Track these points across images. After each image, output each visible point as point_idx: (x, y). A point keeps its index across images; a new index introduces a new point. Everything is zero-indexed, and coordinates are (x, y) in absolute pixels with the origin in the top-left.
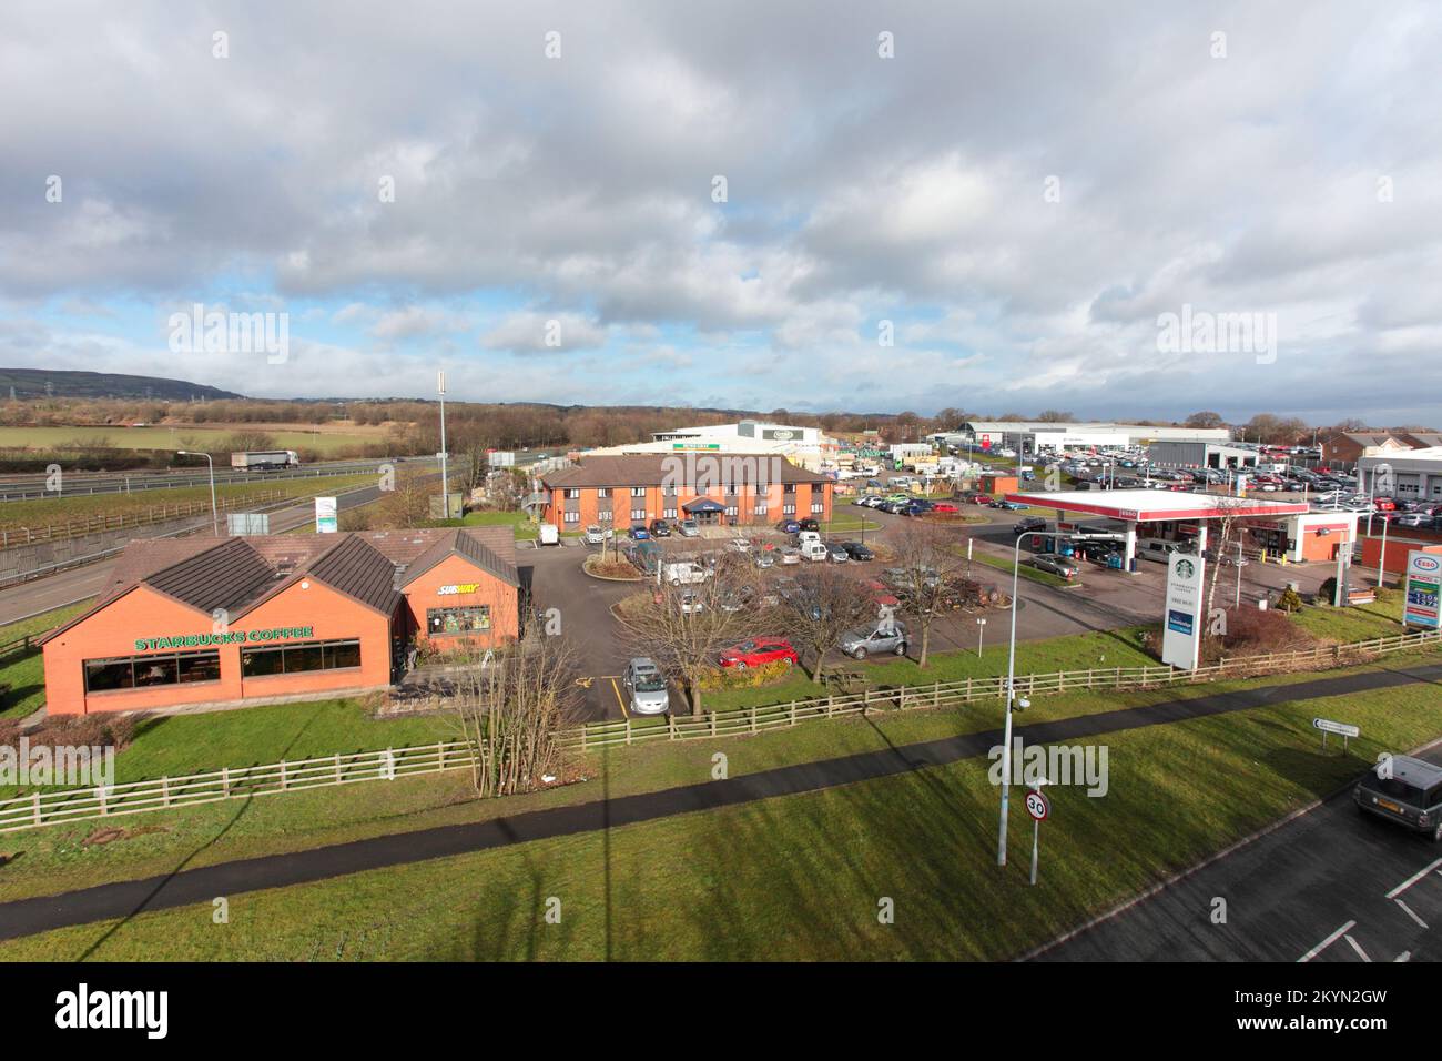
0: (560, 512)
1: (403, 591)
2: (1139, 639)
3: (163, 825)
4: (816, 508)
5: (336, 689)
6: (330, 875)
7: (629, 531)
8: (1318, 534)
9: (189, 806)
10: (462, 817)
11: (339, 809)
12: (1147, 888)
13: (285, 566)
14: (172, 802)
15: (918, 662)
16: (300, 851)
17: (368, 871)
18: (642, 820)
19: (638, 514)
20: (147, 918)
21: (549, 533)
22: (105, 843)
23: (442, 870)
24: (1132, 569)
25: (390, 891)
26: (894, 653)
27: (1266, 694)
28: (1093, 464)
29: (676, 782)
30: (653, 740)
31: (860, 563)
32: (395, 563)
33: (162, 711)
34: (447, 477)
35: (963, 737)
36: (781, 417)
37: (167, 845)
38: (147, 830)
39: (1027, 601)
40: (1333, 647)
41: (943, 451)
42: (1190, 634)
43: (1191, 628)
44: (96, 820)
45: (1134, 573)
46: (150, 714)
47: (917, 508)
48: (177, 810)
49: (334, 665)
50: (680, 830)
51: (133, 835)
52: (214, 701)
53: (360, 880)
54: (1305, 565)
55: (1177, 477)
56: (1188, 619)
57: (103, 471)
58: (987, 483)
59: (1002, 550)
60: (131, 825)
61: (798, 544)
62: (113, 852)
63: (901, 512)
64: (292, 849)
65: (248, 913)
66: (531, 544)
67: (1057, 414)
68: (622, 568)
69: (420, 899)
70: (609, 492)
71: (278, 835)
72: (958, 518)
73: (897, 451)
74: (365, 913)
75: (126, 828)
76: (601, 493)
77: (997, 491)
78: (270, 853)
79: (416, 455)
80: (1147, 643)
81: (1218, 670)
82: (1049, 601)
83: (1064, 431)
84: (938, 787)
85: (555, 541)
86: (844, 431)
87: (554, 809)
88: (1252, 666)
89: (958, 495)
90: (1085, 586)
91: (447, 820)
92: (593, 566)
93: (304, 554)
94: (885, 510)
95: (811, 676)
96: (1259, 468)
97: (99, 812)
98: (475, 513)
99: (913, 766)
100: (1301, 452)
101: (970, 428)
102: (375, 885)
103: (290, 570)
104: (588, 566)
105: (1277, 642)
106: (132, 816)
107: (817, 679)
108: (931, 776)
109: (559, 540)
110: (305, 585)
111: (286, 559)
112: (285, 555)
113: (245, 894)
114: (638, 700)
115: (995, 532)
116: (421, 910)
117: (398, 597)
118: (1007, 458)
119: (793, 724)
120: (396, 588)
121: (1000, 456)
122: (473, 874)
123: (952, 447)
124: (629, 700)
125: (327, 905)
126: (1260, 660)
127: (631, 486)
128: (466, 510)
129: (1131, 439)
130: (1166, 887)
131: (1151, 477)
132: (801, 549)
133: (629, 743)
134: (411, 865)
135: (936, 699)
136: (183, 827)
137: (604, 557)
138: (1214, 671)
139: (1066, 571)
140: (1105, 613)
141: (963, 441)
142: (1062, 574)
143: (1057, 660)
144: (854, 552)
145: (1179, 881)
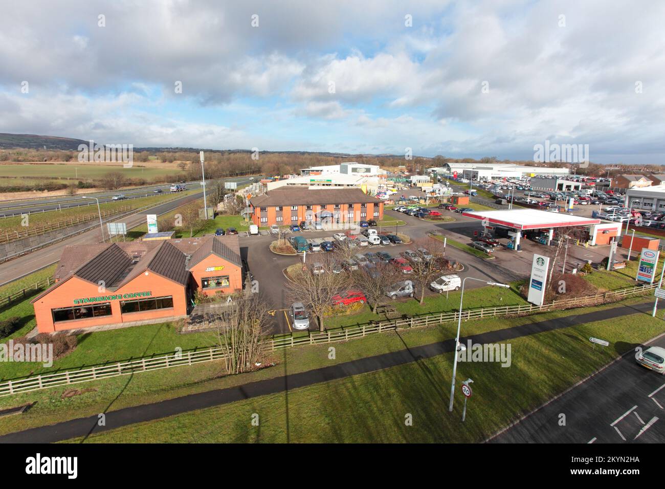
0: (259, 218)
1: (190, 270)
2: (518, 288)
3: (94, 388)
4: (376, 214)
5: (163, 317)
6: (168, 415)
7: (290, 226)
8: (604, 233)
9: (104, 379)
10: (222, 385)
11: (169, 379)
12: (512, 422)
13: (136, 257)
14: (97, 377)
15: (419, 301)
16: (154, 402)
17: (184, 413)
18: (299, 387)
19: (294, 218)
20: (93, 437)
21: (254, 229)
22: (71, 397)
23: (215, 413)
24: (518, 250)
25: (193, 424)
26: (409, 296)
27: (571, 319)
28: (504, 188)
29: (314, 367)
30: (303, 344)
31: (395, 245)
32: (185, 254)
33: (88, 329)
34: (206, 195)
35: (438, 343)
36: (360, 159)
37: (97, 398)
38: (88, 390)
39: (469, 267)
40: (603, 293)
41: (435, 180)
42: (541, 290)
43: (541, 288)
44: (65, 386)
45: (519, 251)
46: (83, 331)
47: (422, 213)
48: (100, 380)
49: (162, 307)
50: (315, 392)
51: (83, 393)
52: (110, 324)
53: (181, 419)
54: (596, 247)
55: (542, 196)
56: (540, 283)
57: (46, 191)
58: (454, 199)
59: (460, 238)
60: (80, 388)
61: (367, 236)
62: (75, 401)
63: (415, 215)
64: (151, 402)
65: (135, 435)
66: (245, 234)
67: (489, 159)
68: (288, 248)
69: (206, 428)
70: (281, 209)
71: (144, 394)
72: (440, 219)
73: (415, 179)
74: (184, 435)
75: (79, 389)
76: (278, 209)
77: (459, 204)
78: (141, 404)
79: (191, 181)
80: (522, 291)
81: (552, 306)
82: (480, 267)
83: (492, 169)
84: (426, 369)
85: (257, 233)
86: (389, 166)
87: (261, 381)
88: (567, 303)
89: (442, 206)
90: (497, 258)
91: (215, 387)
92: (274, 248)
93: (144, 251)
94: (407, 214)
95: (372, 309)
96: (581, 191)
97: (66, 382)
98: (220, 216)
99: (417, 359)
100: (601, 181)
101: (448, 166)
102: (187, 421)
103: (139, 258)
104: (272, 247)
105: (579, 290)
106: (81, 384)
107: (374, 311)
108: (423, 364)
109: (259, 232)
110: (147, 273)
111: (136, 253)
112: (136, 251)
113: (133, 425)
114: (296, 324)
115: (458, 227)
116: (207, 434)
117: (188, 274)
118: (465, 183)
119: (364, 335)
120: (187, 269)
121: (462, 182)
122: (228, 415)
123: (439, 177)
124: (292, 323)
125: (168, 431)
126: (570, 301)
127: (291, 205)
128: (216, 214)
129: (523, 173)
130: (521, 421)
131: (531, 196)
132: (368, 238)
133: (292, 346)
134: (202, 410)
135: (427, 323)
136: (103, 389)
137: (279, 243)
138: (550, 306)
139: (488, 250)
140: (505, 273)
141: (445, 173)
142: (486, 252)
143: (481, 300)
144: (393, 239)
145: (526, 418)
